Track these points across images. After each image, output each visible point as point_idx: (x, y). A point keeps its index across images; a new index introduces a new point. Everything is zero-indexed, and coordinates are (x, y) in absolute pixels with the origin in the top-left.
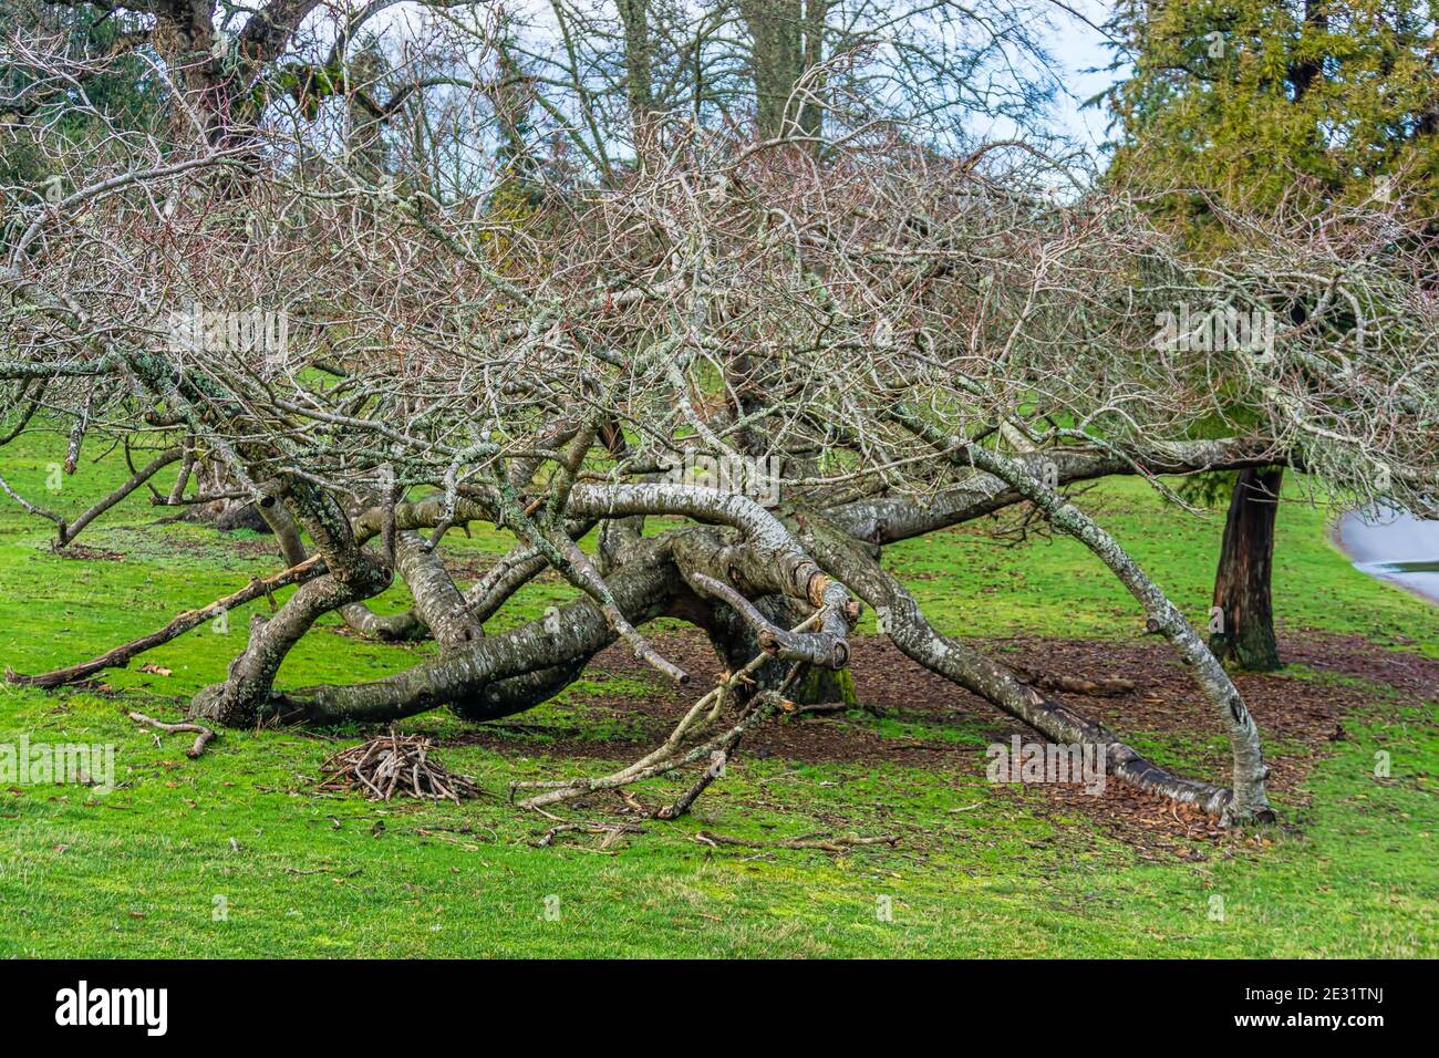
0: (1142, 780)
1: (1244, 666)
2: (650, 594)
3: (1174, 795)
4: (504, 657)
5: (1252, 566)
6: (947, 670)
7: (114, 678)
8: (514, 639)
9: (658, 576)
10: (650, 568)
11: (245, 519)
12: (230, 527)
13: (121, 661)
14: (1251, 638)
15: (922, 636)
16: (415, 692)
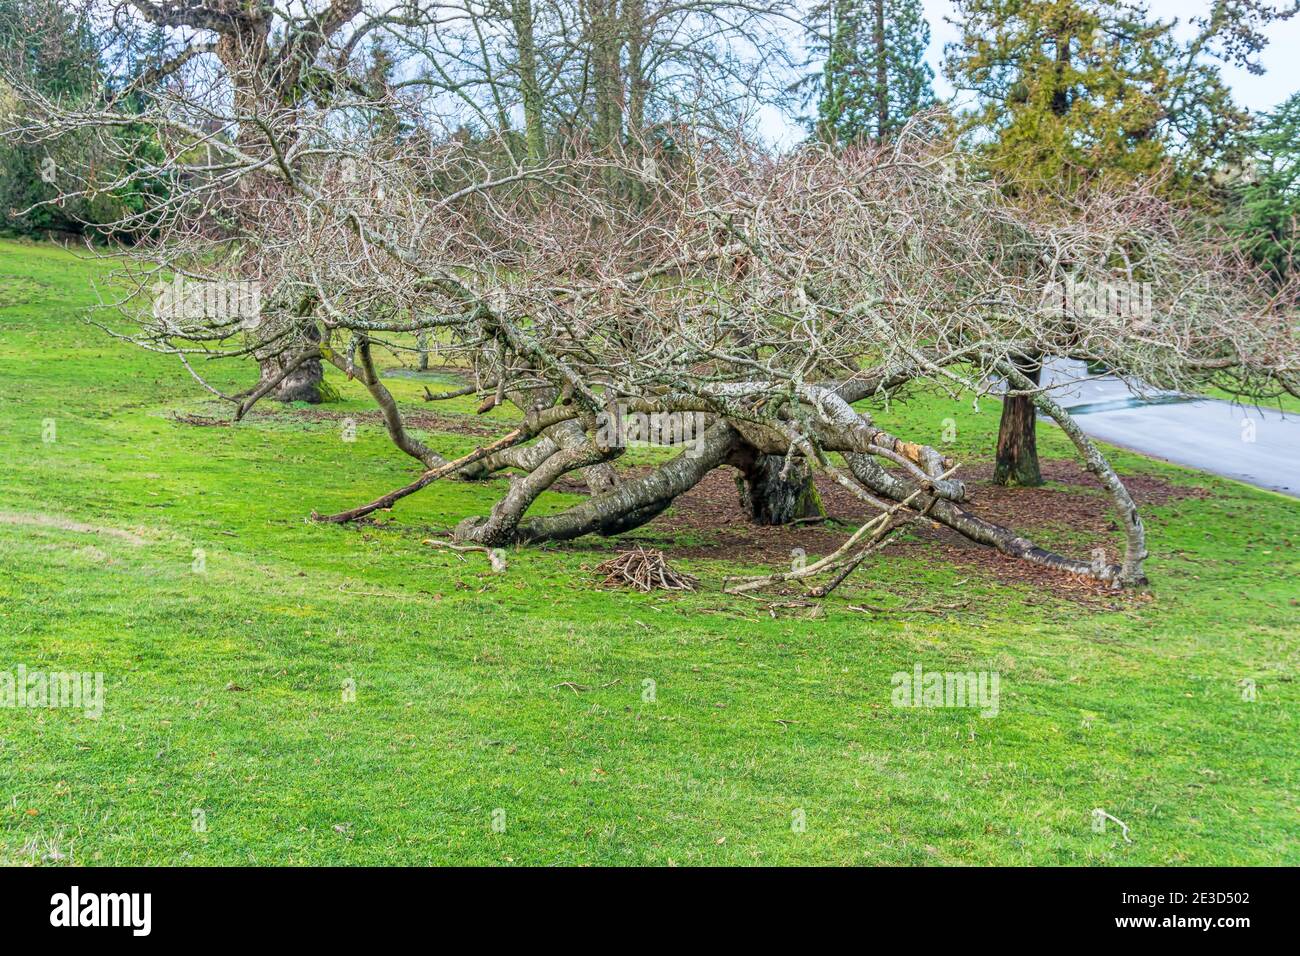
0: (1047, 561)
1: (1021, 483)
2: (724, 450)
3: (1073, 570)
4: (641, 495)
5: (1025, 418)
6: (894, 494)
7: (381, 516)
8: (646, 482)
9: (727, 439)
10: (723, 434)
11: (300, 394)
12: (289, 400)
13: (388, 503)
14: (1025, 464)
15: (876, 472)
16: (590, 519)
